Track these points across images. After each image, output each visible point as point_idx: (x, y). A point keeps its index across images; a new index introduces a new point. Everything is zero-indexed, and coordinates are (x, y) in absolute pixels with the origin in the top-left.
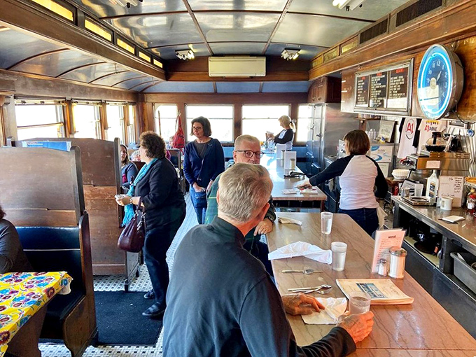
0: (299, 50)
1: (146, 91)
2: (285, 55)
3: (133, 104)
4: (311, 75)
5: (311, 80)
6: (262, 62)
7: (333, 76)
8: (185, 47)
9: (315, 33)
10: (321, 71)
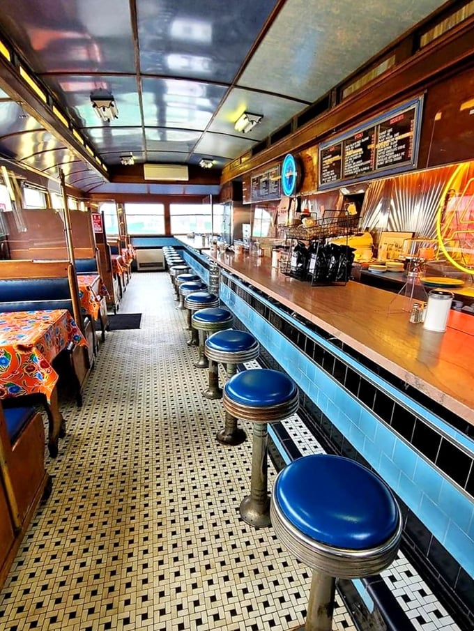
0: (212, 160)
1: (91, 191)
2: (202, 164)
3: (84, 201)
4: (222, 180)
5: (222, 184)
6: (185, 170)
7: (236, 180)
8: (127, 154)
9: (222, 147)
10: (228, 177)
